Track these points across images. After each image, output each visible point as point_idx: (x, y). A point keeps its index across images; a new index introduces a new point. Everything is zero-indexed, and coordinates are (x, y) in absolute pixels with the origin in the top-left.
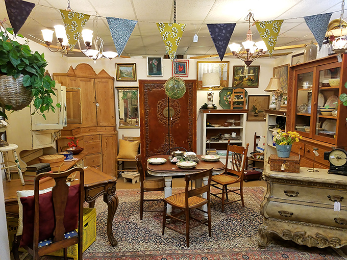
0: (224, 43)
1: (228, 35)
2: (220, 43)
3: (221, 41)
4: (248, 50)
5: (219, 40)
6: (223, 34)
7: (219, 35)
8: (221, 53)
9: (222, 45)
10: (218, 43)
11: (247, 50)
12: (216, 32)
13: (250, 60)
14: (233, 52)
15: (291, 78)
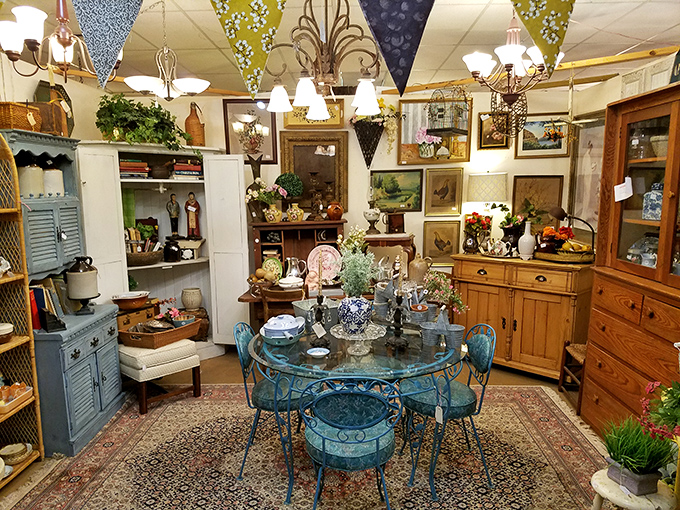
0: (406, 41)
1: (417, 17)
2: (395, 41)
3: (398, 34)
4: (509, 67)
5: (392, 33)
6: (402, 16)
7: (390, 19)
8: (400, 72)
9: (400, 48)
10: (390, 42)
11: (507, 66)
12: (382, 11)
13: (515, 91)
14: (475, 74)
15: (611, 133)
